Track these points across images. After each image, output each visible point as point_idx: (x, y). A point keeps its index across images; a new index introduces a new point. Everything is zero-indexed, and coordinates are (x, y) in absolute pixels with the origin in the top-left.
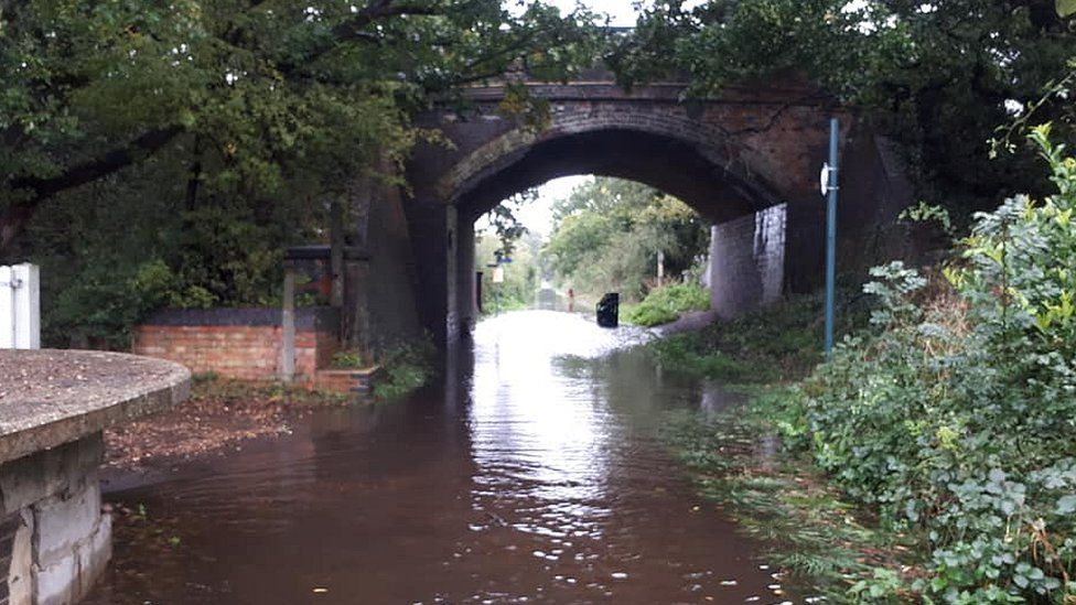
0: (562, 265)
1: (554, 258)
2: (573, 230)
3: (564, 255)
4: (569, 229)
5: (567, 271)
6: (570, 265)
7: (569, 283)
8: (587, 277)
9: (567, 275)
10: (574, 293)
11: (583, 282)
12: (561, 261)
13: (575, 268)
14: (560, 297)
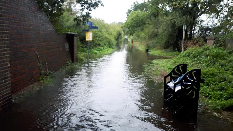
0: (130, 32)
1: (127, 30)
2: (134, 18)
3: (131, 29)
4: (132, 17)
5: (131, 34)
6: (132, 32)
7: (132, 37)
8: (139, 36)
9: (131, 35)
10: (133, 41)
11: (137, 38)
12: (129, 31)
13: (134, 33)
14: (129, 41)
